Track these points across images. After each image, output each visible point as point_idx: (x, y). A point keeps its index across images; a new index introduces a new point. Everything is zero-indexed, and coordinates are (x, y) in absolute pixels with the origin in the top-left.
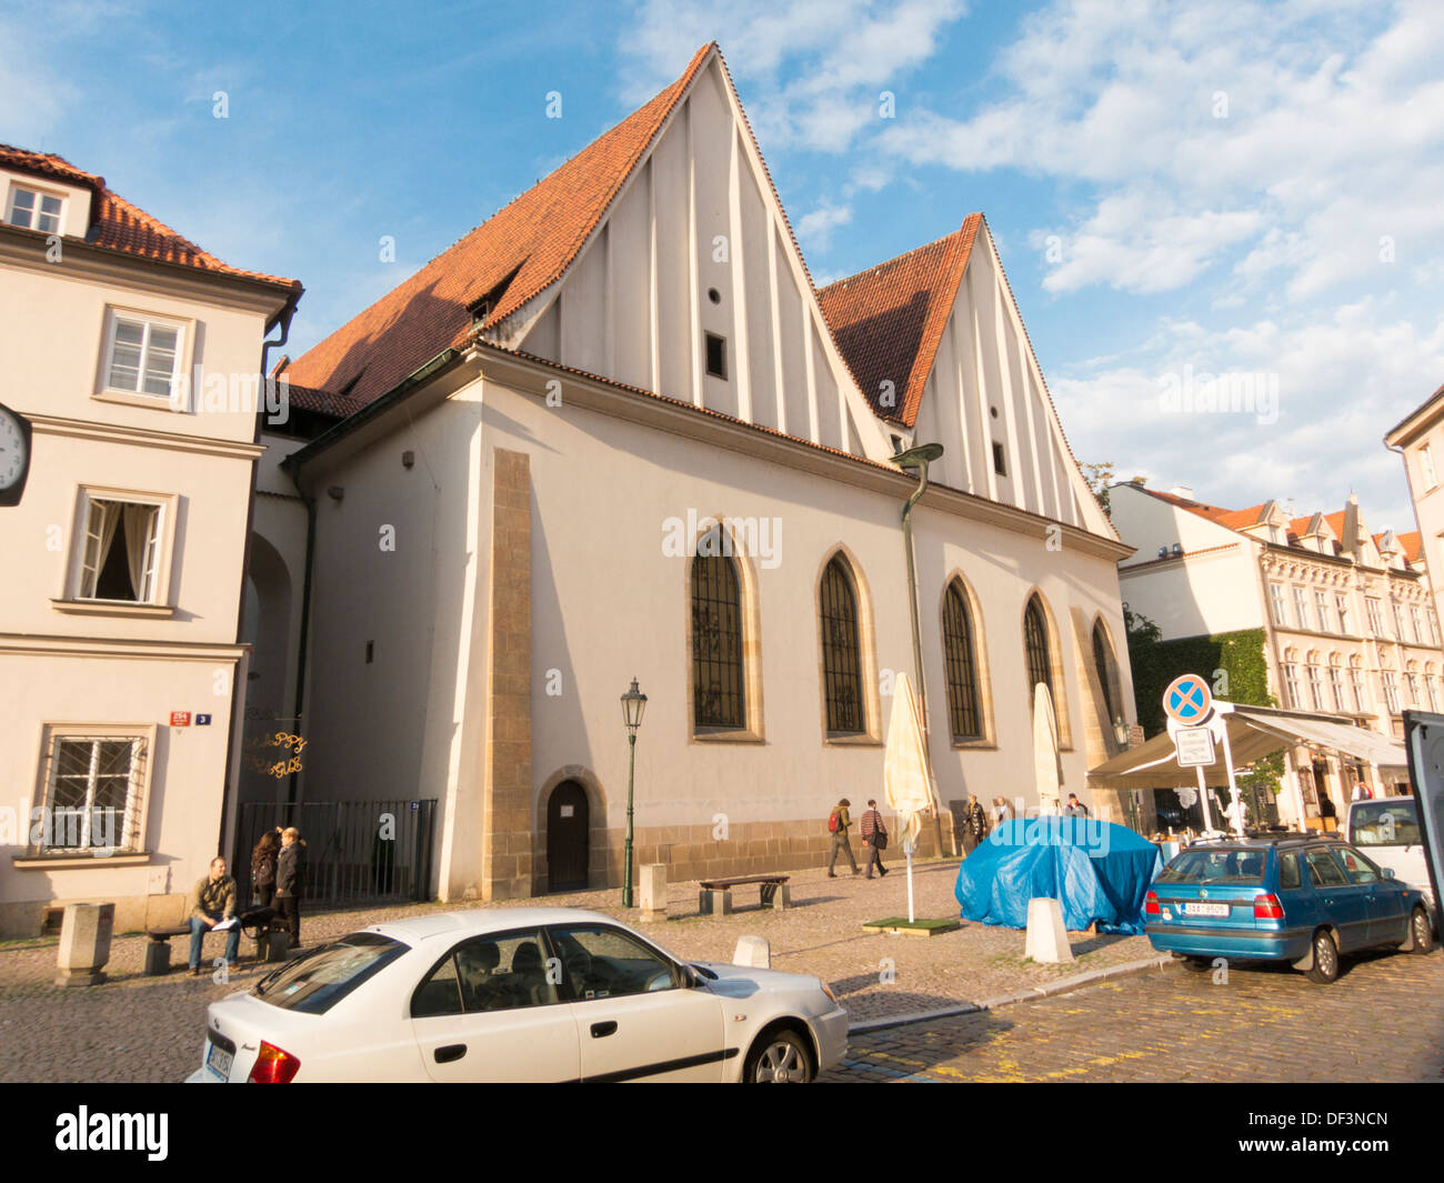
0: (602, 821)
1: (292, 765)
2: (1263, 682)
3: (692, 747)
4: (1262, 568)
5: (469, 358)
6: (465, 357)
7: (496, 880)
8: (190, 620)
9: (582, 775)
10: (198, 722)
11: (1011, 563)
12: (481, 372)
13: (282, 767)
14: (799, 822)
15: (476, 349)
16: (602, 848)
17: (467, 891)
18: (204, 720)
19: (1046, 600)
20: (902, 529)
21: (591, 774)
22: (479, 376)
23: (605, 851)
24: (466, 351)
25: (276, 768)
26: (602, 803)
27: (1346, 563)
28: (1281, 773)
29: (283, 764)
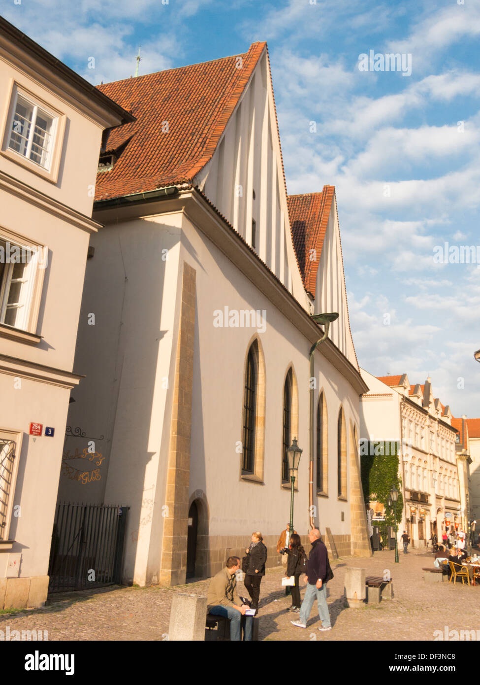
0: (206, 531)
1: (94, 474)
2: (396, 470)
3: (241, 483)
4: (401, 408)
5: (182, 197)
6: (180, 195)
7: (173, 570)
8: (47, 350)
9: (202, 497)
10: (47, 434)
11: (336, 388)
12: (183, 207)
13: (86, 476)
14: (271, 536)
15: (192, 192)
16: (206, 549)
17: (153, 578)
18: (50, 432)
19: (344, 412)
20: (309, 360)
21: (205, 496)
22: (181, 209)
23: (207, 550)
24: (183, 191)
25: (82, 476)
26: (207, 518)
27: (426, 412)
28: (400, 521)
29: (87, 473)
